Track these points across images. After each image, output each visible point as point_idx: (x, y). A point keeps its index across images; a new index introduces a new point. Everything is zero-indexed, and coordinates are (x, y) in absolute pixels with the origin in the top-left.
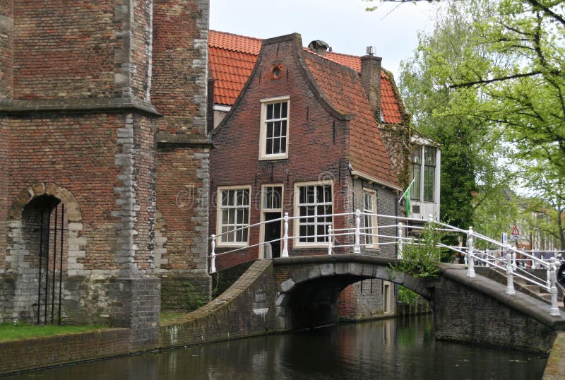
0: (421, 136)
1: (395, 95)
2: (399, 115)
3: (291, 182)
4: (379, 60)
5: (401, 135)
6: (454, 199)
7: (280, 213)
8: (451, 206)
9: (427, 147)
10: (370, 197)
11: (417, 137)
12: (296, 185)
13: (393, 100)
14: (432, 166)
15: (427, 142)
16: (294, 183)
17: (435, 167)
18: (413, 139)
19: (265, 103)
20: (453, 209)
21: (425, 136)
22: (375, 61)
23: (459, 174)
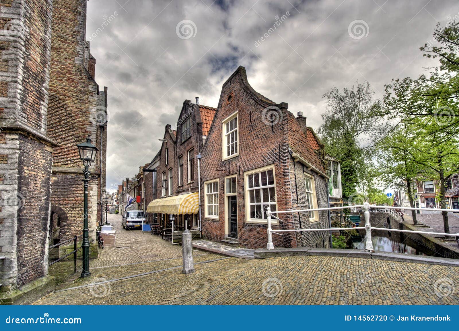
0: (330, 156)
1: (315, 137)
2: (318, 146)
3: (241, 172)
4: (305, 118)
5: (320, 155)
6: (347, 186)
7: (236, 196)
8: (346, 190)
9: (334, 162)
10: (310, 182)
11: (328, 156)
12: (245, 174)
13: (314, 139)
14: (336, 171)
15: (333, 160)
16: (243, 172)
17: (338, 171)
18: (326, 158)
19: (224, 122)
20: (347, 191)
21: (332, 156)
22: (302, 119)
23: (349, 175)
